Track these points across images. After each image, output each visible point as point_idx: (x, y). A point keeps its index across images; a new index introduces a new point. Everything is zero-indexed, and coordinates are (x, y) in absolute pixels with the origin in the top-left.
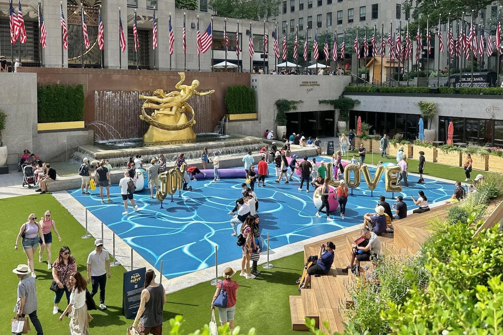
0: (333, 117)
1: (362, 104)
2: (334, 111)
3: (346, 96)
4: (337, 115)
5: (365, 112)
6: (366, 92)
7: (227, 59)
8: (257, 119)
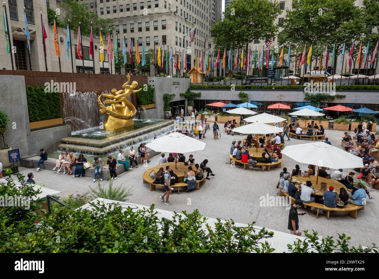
0: (184, 104)
1: (202, 95)
2: (185, 100)
3: (192, 91)
4: (186, 103)
5: (204, 100)
6: (204, 88)
7: (85, 66)
8: (155, 108)
